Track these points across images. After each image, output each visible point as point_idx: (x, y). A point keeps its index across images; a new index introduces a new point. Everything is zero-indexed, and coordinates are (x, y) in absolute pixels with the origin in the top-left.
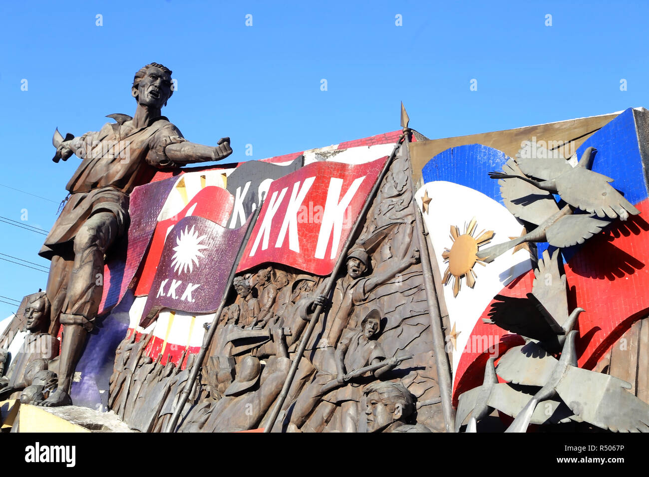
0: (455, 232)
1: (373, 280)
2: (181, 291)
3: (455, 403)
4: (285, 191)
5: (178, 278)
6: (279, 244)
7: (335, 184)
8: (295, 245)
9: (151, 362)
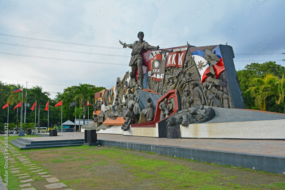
0: (199, 62)
1: (188, 68)
2: (157, 71)
3: (202, 84)
4: (171, 55)
5: (156, 69)
6: (172, 63)
7: (179, 54)
8: (175, 64)
9: (154, 81)
